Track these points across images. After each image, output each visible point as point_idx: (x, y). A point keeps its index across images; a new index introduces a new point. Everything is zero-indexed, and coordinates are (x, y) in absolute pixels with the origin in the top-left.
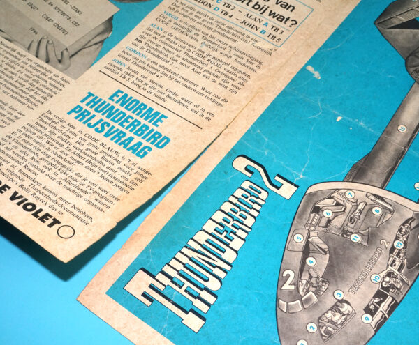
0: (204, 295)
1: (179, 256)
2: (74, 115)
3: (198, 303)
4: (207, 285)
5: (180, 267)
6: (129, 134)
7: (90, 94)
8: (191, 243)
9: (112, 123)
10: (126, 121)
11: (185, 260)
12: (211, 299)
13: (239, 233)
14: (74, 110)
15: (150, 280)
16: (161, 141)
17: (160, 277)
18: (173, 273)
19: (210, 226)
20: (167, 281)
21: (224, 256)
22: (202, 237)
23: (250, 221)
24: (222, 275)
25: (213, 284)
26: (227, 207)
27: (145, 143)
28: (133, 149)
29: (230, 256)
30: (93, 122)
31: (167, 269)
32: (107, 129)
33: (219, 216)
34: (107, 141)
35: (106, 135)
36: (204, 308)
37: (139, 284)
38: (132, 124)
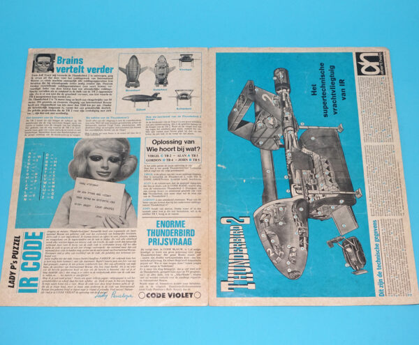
0: (248, 275)
1: (229, 268)
2: (151, 244)
3: (248, 280)
4: (247, 271)
5: (233, 272)
6: (178, 238)
7: (149, 230)
8: (230, 261)
9: (168, 237)
10: (172, 233)
11: (233, 268)
12: (251, 275)
13: (243, 246)
14: (149, 242)
15: (227, 283)
16: (191, 232)
17: (229, 279)
18: (233, 275)
19: (231, 251)
20: (233, 279)
21: (244, 258)
22: (232, 257)
23: (243, 240)
24: (248, 265)
25: (248, 270)
26: (232, 240)
27: (187, 238)
28: (185, 243)
29: (246, 257)
30: (161, 242)
31: (229, 275)
32: (168, 241)
33: (232, 245)
34: (173, 246)
35: (171, 244)
36: (251, 280)
37: (225, 287)
38: (175, 233)
